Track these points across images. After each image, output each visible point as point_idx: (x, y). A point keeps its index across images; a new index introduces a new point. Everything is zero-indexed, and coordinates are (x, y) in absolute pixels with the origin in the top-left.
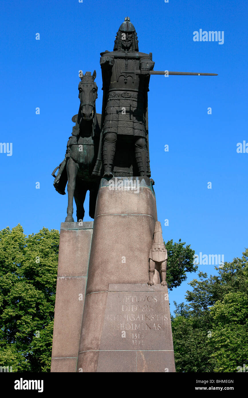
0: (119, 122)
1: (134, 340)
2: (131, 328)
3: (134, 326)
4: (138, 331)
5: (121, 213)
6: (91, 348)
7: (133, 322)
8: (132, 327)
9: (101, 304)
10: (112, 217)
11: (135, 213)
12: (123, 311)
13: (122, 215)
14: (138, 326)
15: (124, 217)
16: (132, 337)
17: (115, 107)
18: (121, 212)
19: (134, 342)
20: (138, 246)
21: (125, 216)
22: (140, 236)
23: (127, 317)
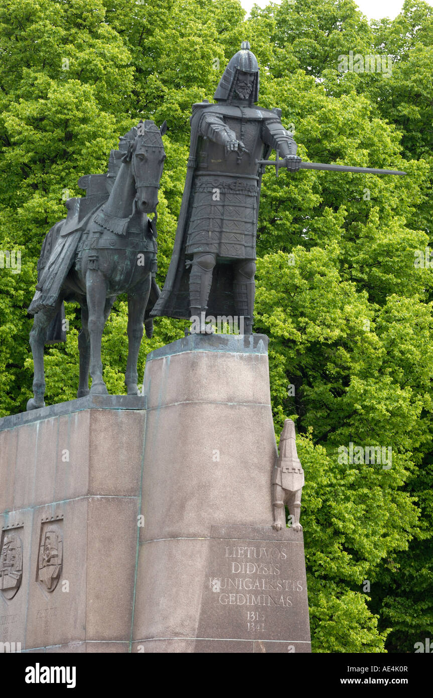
0: (223, 235)
1: (251, 622)
2: (246, 603)
3: (250, 599)
4: (256, 608)
5: (227, 400)
6: (182, 634)
7: (250, 592)
8: (247, 600)
9: (199, 560)
10: (213, 406)
11: (249, 402)
12: (233, 572)
13: (230, 404)
14: (256, 599)
15: (232, 407)
16: (247, 617)
17: (218, 207)
18: (228, 398)
19: (251, 625)
20: (256, 460)
21: (234, 405)
22: (258, 443)
23: (239, 584)
